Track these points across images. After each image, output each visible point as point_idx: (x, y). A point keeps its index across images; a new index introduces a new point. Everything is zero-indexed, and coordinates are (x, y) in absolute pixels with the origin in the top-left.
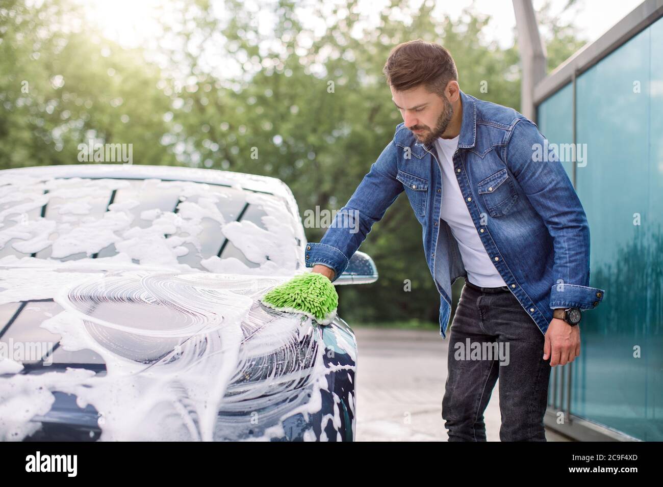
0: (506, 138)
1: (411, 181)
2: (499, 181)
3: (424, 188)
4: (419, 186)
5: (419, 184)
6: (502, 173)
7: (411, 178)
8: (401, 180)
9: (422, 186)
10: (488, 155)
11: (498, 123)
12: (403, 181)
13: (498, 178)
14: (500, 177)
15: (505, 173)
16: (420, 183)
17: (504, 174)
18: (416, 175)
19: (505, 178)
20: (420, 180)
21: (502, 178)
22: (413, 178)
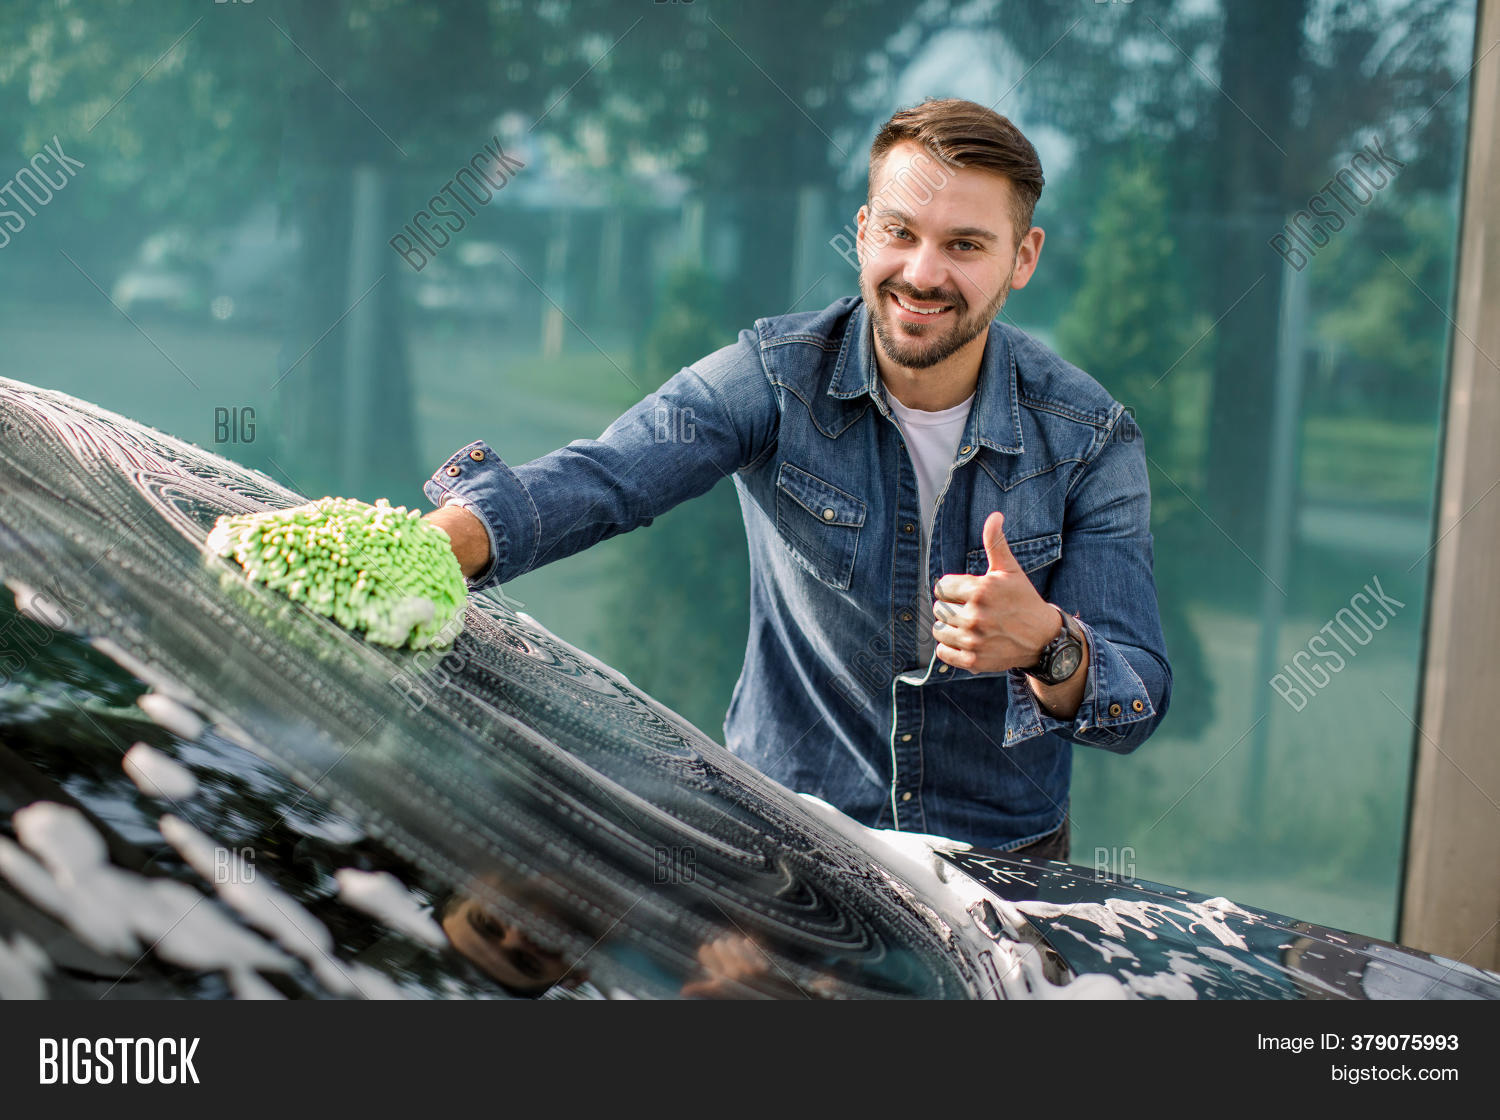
0: (1094, 448)
1: (823, 496)
2: (1034, 561)
3: (855, 521)
4: (844, 514)
5: (843, 508)
6: (1049, 543)
7: (822, 489)
8: (792, 490)
9: (851, 515)
10: (1028, 486)
11: (1072, 407)
12: (798, 494)
13: (1034, 552)
14: (1042, 551)
15: (1057, 545)
16: (847, 506)
17: (1054, 545)
18: (833, 481)
19: (1051, 557)
20: (843, 497)
21: (1044, 555)
22: (827, 489)
